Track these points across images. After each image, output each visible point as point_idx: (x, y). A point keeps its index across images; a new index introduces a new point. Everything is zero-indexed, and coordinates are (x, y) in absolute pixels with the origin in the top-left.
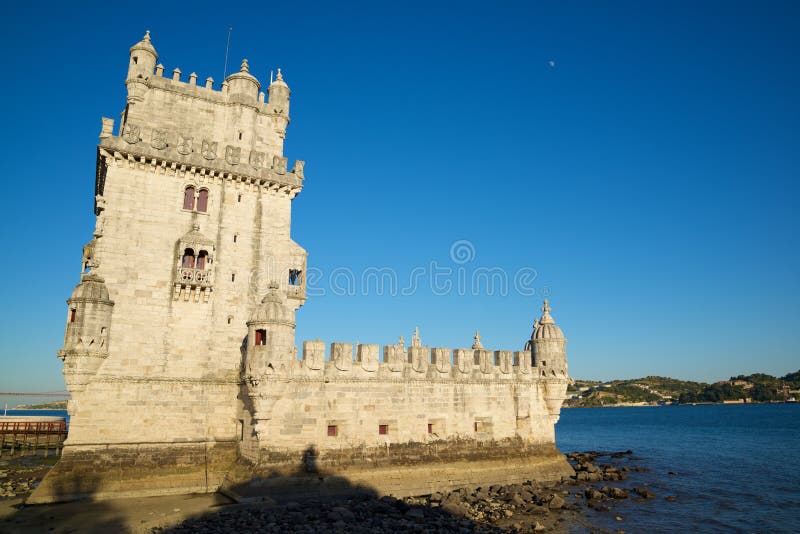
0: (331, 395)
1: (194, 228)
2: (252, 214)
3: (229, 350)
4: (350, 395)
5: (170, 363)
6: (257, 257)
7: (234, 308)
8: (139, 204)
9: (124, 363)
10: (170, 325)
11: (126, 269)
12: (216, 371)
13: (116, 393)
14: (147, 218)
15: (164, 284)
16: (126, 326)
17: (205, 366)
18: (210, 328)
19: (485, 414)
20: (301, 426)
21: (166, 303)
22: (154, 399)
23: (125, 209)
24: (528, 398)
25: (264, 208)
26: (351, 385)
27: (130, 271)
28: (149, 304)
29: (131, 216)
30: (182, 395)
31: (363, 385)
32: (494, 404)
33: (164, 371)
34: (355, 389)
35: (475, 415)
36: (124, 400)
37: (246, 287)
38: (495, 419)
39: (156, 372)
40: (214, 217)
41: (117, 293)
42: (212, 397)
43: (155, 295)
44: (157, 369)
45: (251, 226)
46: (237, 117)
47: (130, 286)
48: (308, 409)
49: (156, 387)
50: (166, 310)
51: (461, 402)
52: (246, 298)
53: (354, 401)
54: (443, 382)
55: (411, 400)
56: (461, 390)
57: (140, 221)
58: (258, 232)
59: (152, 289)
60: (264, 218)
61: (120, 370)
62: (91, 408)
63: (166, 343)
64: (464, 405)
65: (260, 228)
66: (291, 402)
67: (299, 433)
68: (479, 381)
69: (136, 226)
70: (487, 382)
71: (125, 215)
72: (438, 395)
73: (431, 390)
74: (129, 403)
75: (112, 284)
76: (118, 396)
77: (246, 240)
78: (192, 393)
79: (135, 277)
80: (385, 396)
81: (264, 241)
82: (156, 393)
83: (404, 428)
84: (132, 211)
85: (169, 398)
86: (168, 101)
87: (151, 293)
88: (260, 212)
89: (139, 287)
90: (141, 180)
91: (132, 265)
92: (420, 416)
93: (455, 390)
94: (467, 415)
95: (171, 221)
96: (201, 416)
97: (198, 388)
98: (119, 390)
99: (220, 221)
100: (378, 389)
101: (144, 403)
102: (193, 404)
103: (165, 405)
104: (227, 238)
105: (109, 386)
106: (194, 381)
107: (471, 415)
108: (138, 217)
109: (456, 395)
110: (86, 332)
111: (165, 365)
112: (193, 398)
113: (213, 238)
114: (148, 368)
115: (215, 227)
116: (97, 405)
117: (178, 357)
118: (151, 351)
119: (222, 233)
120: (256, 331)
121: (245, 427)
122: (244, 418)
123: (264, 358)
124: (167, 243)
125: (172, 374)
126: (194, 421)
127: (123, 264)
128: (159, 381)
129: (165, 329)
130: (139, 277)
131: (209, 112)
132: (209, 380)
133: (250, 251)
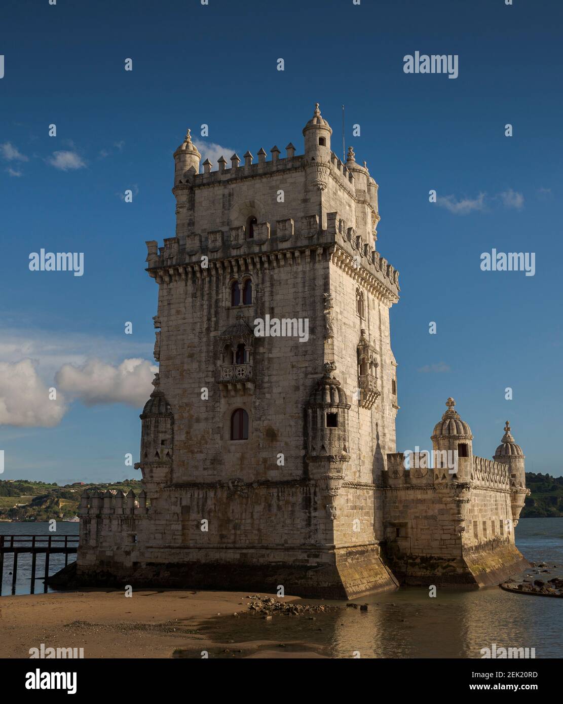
1: (362, 332)
2: (378, 322)
5: (361, 469)
8: (343, 305)
10: (359, 431)
11: (343, 373)
14: (346, 321)
15: (355, 388)
21: (357, 410)
22: (358, 503)
23: (338, 310)
27: (344, 376)
28: (352, 410)
30: (366, 500)
36: (349, 504)
39: (357, 477)
40: (367, 323)
44: (357, 474)
45: (378, 333)
49: (358, 492)
50: (357, 415)
51: (496, 508)
55: (487, 504)
57: (344, 323)
63: (359, 449)
69: (343, 328)
71: (339, 317)
78: (369, 498)
80: (482, 501)
82: (359, 497)
83: (487, 529)
84: (341, 312)
85: (362, 503)
88: (380, 320)
89: (349, 392)
90: (341, 280)
91: (344, 370)
92: (490, 519)
95: (354, 325)
99: (369, 327)
100: (481, 495)
101: (355, 508)
103: (362, 509)
107: (499, 519)
108: (343, 319)
110: (346, 438)
111: (359, 471)
112: (370, 503)
117: (363, 462)
118: (355, 456)
119: (370, 338)
120: (459, 445)
121: (412, 528)
122: (406, 521)
123: (468, 468)
124: (354, 348)
125: (362, 479)
126: (371, 524)
127: (342, 368)
128: (360, 486)
129: (358, 435)
130: (347, 382)
131: (350, 206)
132: (374, 486)
133: (379, 359)
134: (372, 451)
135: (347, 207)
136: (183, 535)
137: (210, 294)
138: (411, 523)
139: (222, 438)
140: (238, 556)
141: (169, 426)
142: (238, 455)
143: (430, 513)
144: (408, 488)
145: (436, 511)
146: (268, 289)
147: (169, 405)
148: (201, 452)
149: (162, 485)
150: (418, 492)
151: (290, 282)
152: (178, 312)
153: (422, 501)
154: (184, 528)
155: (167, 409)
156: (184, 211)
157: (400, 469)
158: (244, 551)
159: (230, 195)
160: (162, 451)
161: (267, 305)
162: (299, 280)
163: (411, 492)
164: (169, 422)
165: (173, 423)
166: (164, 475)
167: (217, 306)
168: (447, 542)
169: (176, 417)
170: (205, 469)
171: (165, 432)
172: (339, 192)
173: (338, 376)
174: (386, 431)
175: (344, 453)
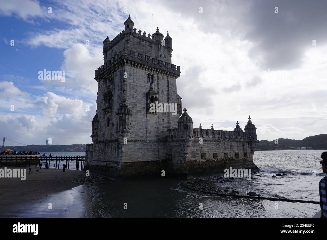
0: (202, 146)
1: (151, 88)
2: (166, 84)
3: (163, 131)
5: (148, 135)
7: (164, 116)
8: (135, 80)
9: (136, 135)
10: (147, 122)
11: (134, 102)
12: (160, 138)
13: (134, 145)
14: (138, 85)
15: (144, 108)
16: (135, 122)
17: (157, 136)
18: (158, 123)
19: (237, 152)
20: (195, 155)
21: (145, 115)
22: (144, 147)
23: (132, 81)
24: (247, 147)
25: (169, 82)
26: (207, 142)
27: (135, 104)
28: (141, 115)
29: (133, 84)
30: (152, 146)
31: (209, 142)
32: (239, 148)
33: (146, 138)
35: (235, 152)
36: (136, 147)
39: (144, 138)
40: (156, 85)
41: (132, 111)
42: (160, 147)
43: (142, 112)
44: (144, 137)
45: (166, 88)
46: (160, 49)
47: (135, 108)
48: (197, 150)
49: (144, 143)
50: (145, 117)
51: (232, 148)
53: (207, 147)
54: (227, 141)
55: (220, 147)
56: (232, 144)
57: (136, 86)
58: (168, 91)
59: (141, 110)
60: (170, 86)
61: (135, 137)
62: (128, 150)
63: (146, 128)
64: (232, 149)
65: (169, 89)
66: (193, 148)
67: (195, 157)
69: (135, 87)
70: (237, 142)
71: (132, 83)
72: (226, 145)
74: (138, 149)
75: (130, 108)
76: (135, 146)
77: (165, 93)
78: (154, 145)
79: (136, 106)
80: (214, 146)
81: (170, 94)
82: (145, 145)
83: (219, 156)
84: (133, 82)
85: (148, 147)
86: (138, 42)
87: (141, 111)
88: (168, 84)
89: (138, 109)
90: (135, 71)
91: (135, 101)
92: (223, 152)
93: (230, 143)
94: (233, 152)
95: (145, 86)
96: (157, 153)
97: (155, 143)
98: (135, 144)
99: (158, 86)
100: (212, 144)
101: (142, 149)
102: (155, 149)
103: (147, 149)
104: (160, 92)
105: (132, 143)
106: (154, 141)
107: (234, 152)
108: (136, 84)
109: (230, 146)
110: (127, 125)
111: (146, 136)
112: (154, 147)
113: (156, 92)
114: (142, 137)
115: (157, 88)
116: (129, 149)
117: (150, 133)
118: (142, 131)
119: (159, 91)
120: (184, 125)
121: (173, 156)
122: (172, 153)
123: (188, 134)
124: (144, 94)
125: (148, 139)
126: (155, 154)
127: (133, 101)
128: (145, 141)
129: (146, 124)
130: (137, 105)
131: (150, 46)
132: (158, 141)
133: (166, 97)
134: (158, 129)
135: (149, 47)
136: (99, 157)
137: (105, 83)
138: (173, 154)
139: (105, 127)
140: (106, 164)
141: (97, 124)
142: (107, 132)
143: (178, 150)
144: (172, 142)
145: (179, 150)
146: (114, 78)
147: (98, 118)
148: (102, 131)
149: (96, 142)
150: (175, 143)
151: (118, 75)
152: (101, 89)
153: (176, 146)
154: (99, 155)
155: (97, 119)
156: (105, 59)
157: (171, 135)
158: (107, 163)
159: (112, 51)
160: (95, 132)
161: (114, 83)
162: (120, 73)
163: (173, 143)
164: (97, 123)
165: (98, 124)
166: (96, 139)
167: (106, 86)
168: (183, 161)
169: (99, 121)
170: (102, 137)
171: (96, 126)
172: (142, 42)
173: (130, 104)
174: (171, 122)
175: (125, 130)
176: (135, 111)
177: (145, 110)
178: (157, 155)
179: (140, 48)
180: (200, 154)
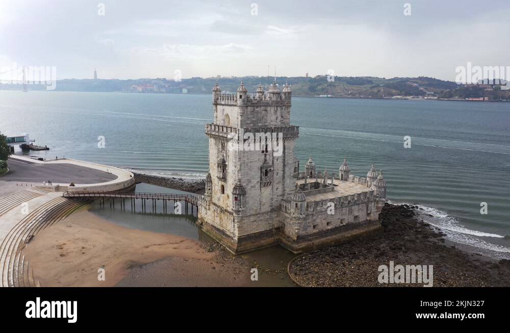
0: (315, 218)
1: (265, 160)
3: (277, 200)
4: (320, 216)
5: (262, 208)
6: (284, 166)
7: (278, 185)
8: (249, 156)
9: (250, 210)
10: (261, 195)
12: (274, 207)
14: (252, 161)
15: (258, 182)
16: (249, 199)
17: (271, 206)
18: (272, 193)
19: (357, 214)
20: (307, 228)
22: (258, 219)
23: (246, 159)
24: (371, 207)
27: (249, 180)
28: (255, 190)
29: (247, 161)
30: (265, 217)
31: (323, 213)
32: (360, 211)
33: (260, 210)
34: (321, 214)
35: (354, 216)
37: (281, 177)
38: (360, 216)
40: (271, 154)
41: (246, 189)
42: (273, 216)
43: (256, 186)
44: (258, 210)
46: (276, 112)
47: (249, 185)
48: (309, 223)
50: (260, 190)
52: (281, 181)
53: (321, 218)
54: (346, 207)
55: (336, 214)
56: (351, 208)
58: (284, 157)
60: (286, 151)
62: (243, 225)
63: (260, 201)
64: (351, 213)
66: (304, 222)
67: (306, 230)
68: (356, 204)
69: (249, 164)
70: (359, 204)
72: (344, 211)
73: (342, 210)
74: (252, 222)
77: (281, 160)
79: (250, 182)
81: (286, 159)
82: (259, 217)
83: (334, 223)
84: (248, 159)
85: (262, 218)
86: (252, 110)
88: (284, 149)
89: (252, 185)
91: (249, 178)
92: (338, 219)
93: (349, 208)
94: (352, 216)
96: (270, 222)
97: (269, 214)
98: (249, 219)
99: (273, 156)
101: (256, 221)
102: (268, 219)
103: (261, 220)
104: (275, 162)
105: (247, 218)
106: (268, 212)
108: (250, 161)
109: (349, 210)
110: (242, 204)
111: (260, 208)
112: (268, 217)
113: (271, 164)
114: (256, 210)
115: (271, 158)
117: (264, 205)
118: (256, 205)
120: (296, 203)
121: (286, 226)
123: (299, 212)
124: (259, 168)
125: (263, 210)
126: (269, 224)
127: (247, 178)
128: (259, 214)
129: (260, 197)
130: (252, 181)
131: (266, 110)
132: (272, 211)
133: (282, 164)
134: (272, 199)
135: (264, 112)
137: (218, 145)
138: (286, 224)
139: (220, 193)
140: (222, 229)
146: (228, 148)
147: (211, 178)
148: (217, 195)
149: (210, 202)
154: (214, 217)
157: (284, 205)
159: (224, 110)
160: (209, 192)
161: (228, 154)
165: (212, 184)
169: (213, 182)
170: (217, 201)
171: (210, 186)
172: (256, 109)
173: (244, 182)
174: (286, 189)
175: (240, 209)
176: (249, 187)
177: (259, 184)
178: (270, 224)
179: (254, 117)
180: (312, 226)
